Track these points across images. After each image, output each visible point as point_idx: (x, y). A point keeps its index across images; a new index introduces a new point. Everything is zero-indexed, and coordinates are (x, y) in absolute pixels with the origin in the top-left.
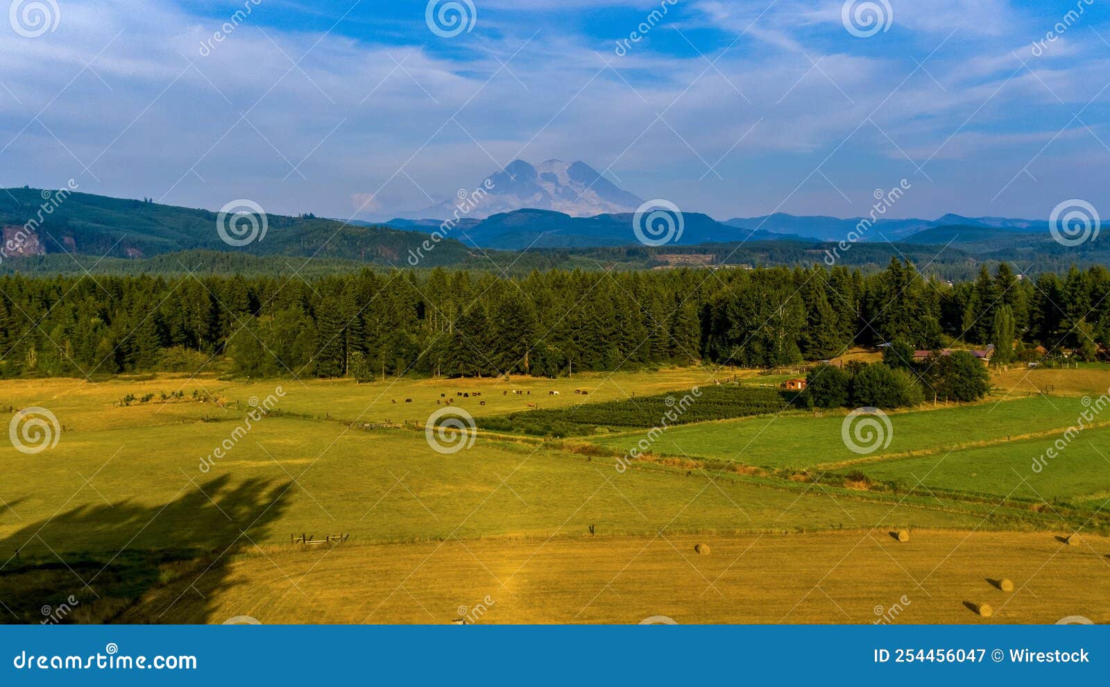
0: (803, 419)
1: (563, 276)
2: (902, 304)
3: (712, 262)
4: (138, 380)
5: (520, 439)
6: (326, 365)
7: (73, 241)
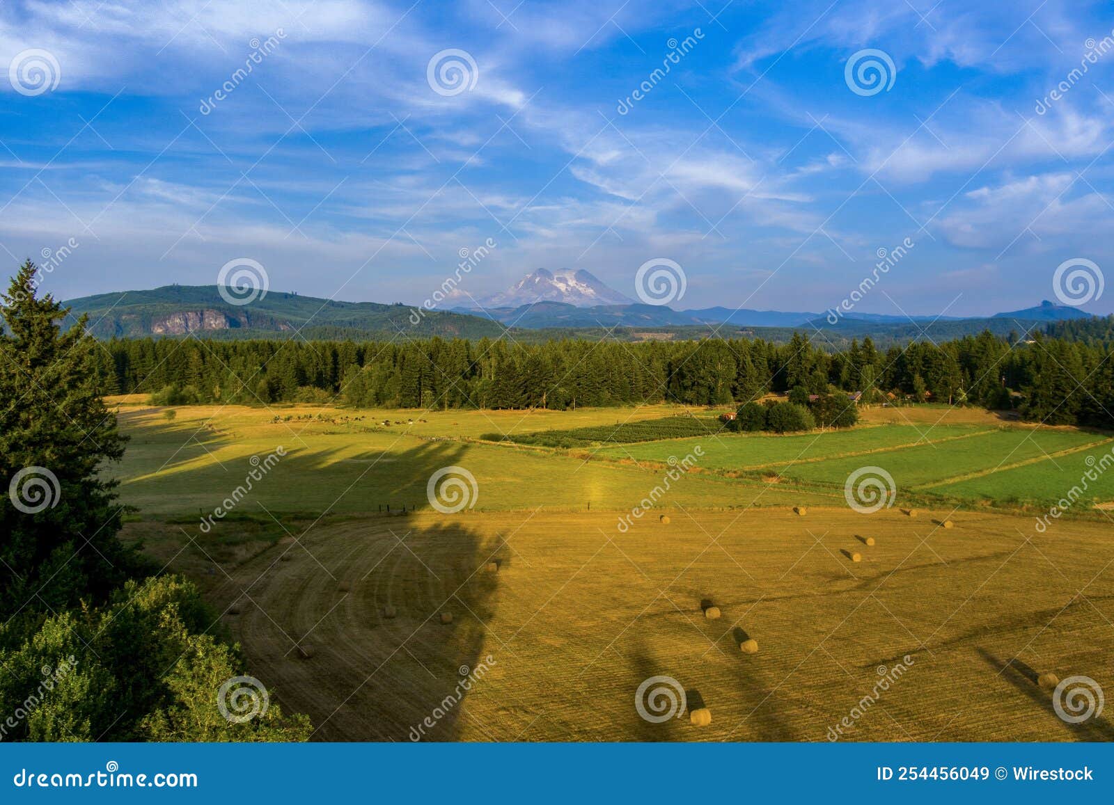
0: (734, 439)
1: (570, 343)
2: (801, 364)
3: (672, 339)
4: (283, 407)
5: (538, 449)
6: (408, 400)
7: (246, 320)
